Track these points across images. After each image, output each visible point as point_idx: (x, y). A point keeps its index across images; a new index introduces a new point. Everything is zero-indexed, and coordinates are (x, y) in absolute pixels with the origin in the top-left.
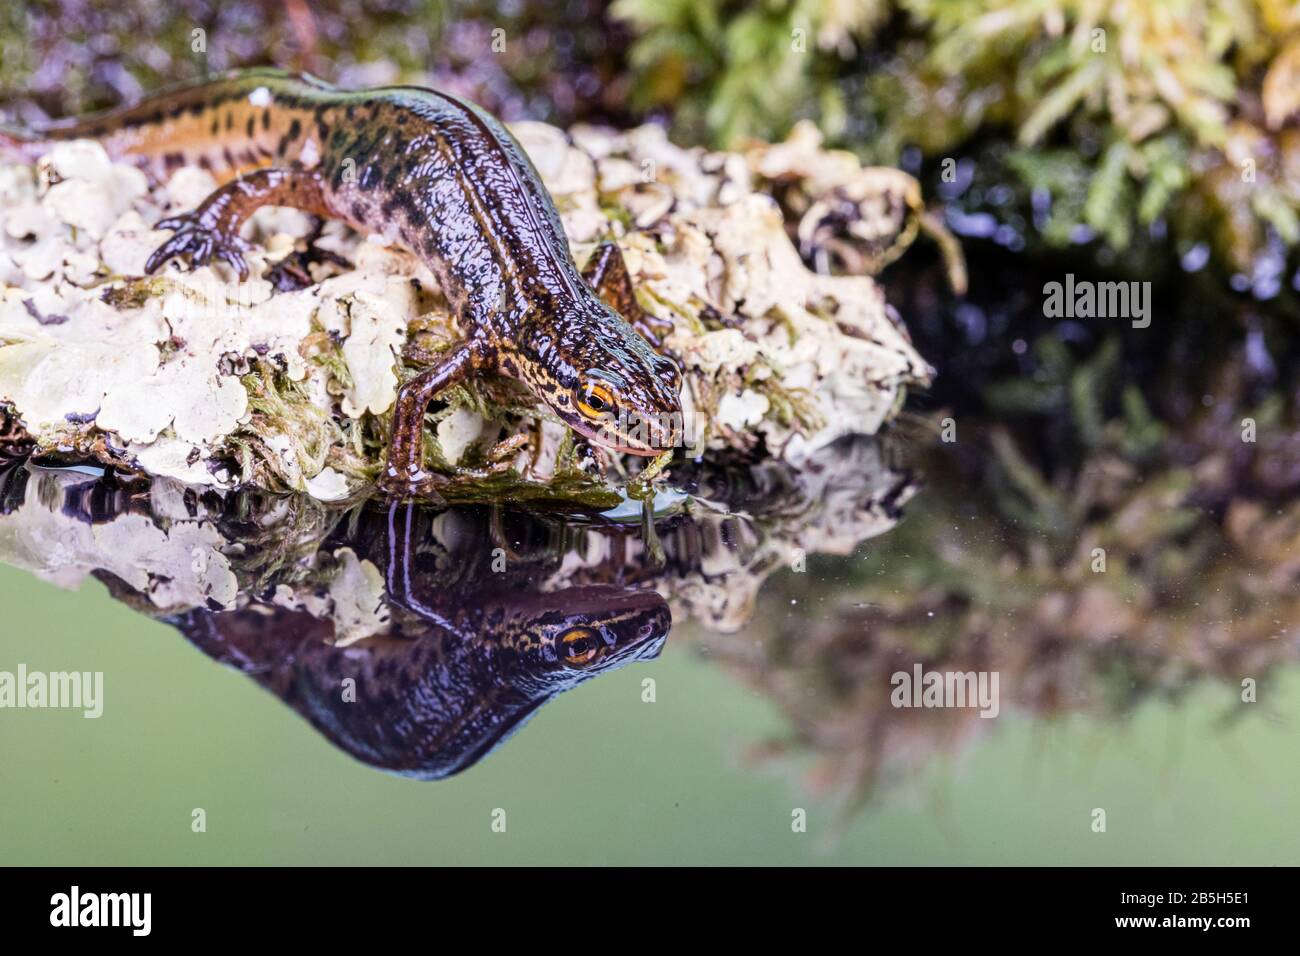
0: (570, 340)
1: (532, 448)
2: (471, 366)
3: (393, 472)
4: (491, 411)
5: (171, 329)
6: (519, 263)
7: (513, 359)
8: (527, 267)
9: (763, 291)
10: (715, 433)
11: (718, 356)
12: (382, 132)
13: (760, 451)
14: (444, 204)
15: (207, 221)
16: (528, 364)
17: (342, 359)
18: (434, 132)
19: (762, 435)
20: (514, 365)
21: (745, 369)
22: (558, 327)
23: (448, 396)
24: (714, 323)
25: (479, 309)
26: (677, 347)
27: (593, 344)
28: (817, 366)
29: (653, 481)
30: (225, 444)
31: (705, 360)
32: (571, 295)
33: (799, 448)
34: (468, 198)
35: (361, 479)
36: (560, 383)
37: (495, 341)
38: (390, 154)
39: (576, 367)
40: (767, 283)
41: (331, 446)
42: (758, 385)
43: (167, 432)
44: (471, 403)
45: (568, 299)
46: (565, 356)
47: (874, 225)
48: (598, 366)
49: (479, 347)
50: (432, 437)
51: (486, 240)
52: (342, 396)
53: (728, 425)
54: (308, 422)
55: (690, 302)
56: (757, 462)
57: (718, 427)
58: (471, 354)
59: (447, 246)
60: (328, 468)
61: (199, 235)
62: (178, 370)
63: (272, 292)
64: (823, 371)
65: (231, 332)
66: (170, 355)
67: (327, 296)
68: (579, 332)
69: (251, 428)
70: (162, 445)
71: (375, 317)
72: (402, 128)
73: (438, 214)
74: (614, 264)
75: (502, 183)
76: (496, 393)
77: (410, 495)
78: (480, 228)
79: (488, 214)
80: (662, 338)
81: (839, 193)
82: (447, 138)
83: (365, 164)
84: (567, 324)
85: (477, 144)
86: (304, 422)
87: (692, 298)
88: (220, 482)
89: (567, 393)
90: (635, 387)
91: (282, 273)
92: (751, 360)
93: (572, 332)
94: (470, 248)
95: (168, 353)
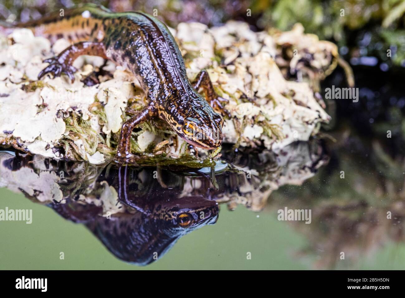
0: (182, 107)
1: (175, 145)
2: (149, 115)
3: (119, 155)
4: (158, 132)
5: (43, 100)
6: (166, 78)
7: (164, 113)
8: (169, 79)
9: (264, 88)
10: (243, 140)
11: (243, 113)
12: (123, 28)
13: (262, 147)
14: (141, 56)
15: (61, 60)
16: (168, 115)
17: (104, 112)
18: (139, 29)
19: (262, 141)
20: (164, 115)
21: (255, 117)
22: (178, 102)
23: (141, 126)
24: (245, 100)
25: (152, 95)
26: (229, 109)
27: (190, 108)
28: (283, 115)
29: (214, 158)
30: (60, 143)
31: (238, 114)
32: (184, 90)
33: (277, 146)
34: (150, 54)
35: (109, 156)
36: (178, 123)
37: (157, 107)
38: (125, 37)
39: (183, 117)
40: (266, 85)
41: (99, 144)
42: (260, 123)
43: (38, 138)
44: (150, 129)
45: (183, 92)
46: (180, 112)
47: (319, 62)
48: (192, 117)
49: (152, 108)
50: (135, 141)
51: (155, 70)
52: (103, 126)
53: (248, 138)
54: (90, 135)
55: (237, 92)
56: (261, 152)
57: (244, 138)
58: (149, 111)
59: (142, 71)
60: (98, 152)
61: (57, 65)
62: (43, 115)
63: (84, 87)
64: (286, 118)
65: (63, 101)
66: (42, 110)
67: (101, 89)
68: (186, 104)
69: (69, 137)
70: (37, 143)
71: (116, 97)
72: (129, 28)
73: (139, 60)
74: (205, 78)
75: (162, 49)
76: (159, 125)
77: (126, 163)
78: (153, 65)
79: (157, 60)
80: (224, 105)
81: (305, 51)
82: (143, 31)
83: (116, 40)
84: (182, 101)
85: (154, 34)
86: (89, 135)
87: (238, 91)
88: (57, 156)
89: (180, 126)
90: (204, 124)
91: (89, 79)
92: (257, 114)
93: (183, 103)
94: (150, 73)
95: (41, 109)
